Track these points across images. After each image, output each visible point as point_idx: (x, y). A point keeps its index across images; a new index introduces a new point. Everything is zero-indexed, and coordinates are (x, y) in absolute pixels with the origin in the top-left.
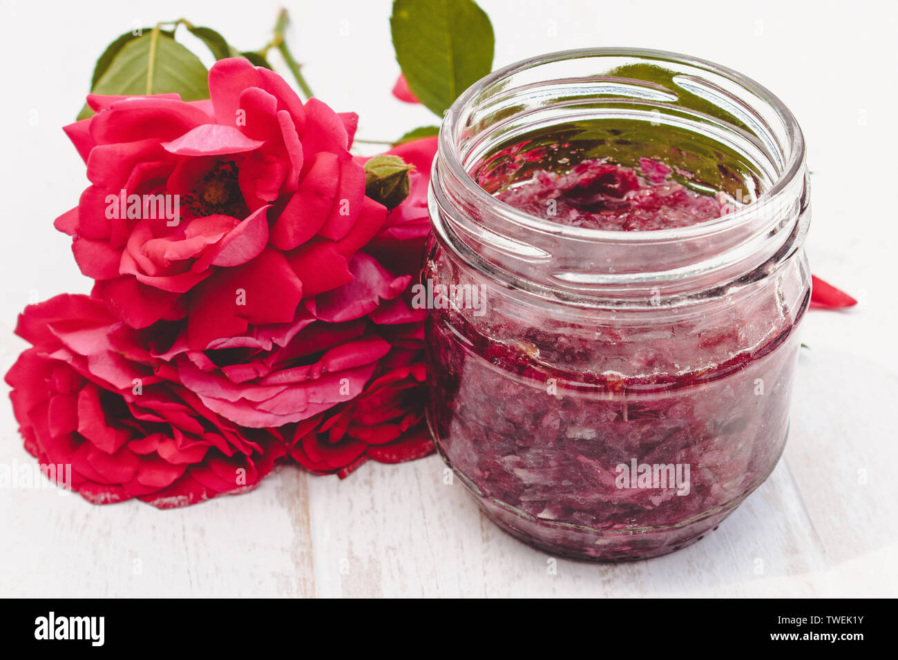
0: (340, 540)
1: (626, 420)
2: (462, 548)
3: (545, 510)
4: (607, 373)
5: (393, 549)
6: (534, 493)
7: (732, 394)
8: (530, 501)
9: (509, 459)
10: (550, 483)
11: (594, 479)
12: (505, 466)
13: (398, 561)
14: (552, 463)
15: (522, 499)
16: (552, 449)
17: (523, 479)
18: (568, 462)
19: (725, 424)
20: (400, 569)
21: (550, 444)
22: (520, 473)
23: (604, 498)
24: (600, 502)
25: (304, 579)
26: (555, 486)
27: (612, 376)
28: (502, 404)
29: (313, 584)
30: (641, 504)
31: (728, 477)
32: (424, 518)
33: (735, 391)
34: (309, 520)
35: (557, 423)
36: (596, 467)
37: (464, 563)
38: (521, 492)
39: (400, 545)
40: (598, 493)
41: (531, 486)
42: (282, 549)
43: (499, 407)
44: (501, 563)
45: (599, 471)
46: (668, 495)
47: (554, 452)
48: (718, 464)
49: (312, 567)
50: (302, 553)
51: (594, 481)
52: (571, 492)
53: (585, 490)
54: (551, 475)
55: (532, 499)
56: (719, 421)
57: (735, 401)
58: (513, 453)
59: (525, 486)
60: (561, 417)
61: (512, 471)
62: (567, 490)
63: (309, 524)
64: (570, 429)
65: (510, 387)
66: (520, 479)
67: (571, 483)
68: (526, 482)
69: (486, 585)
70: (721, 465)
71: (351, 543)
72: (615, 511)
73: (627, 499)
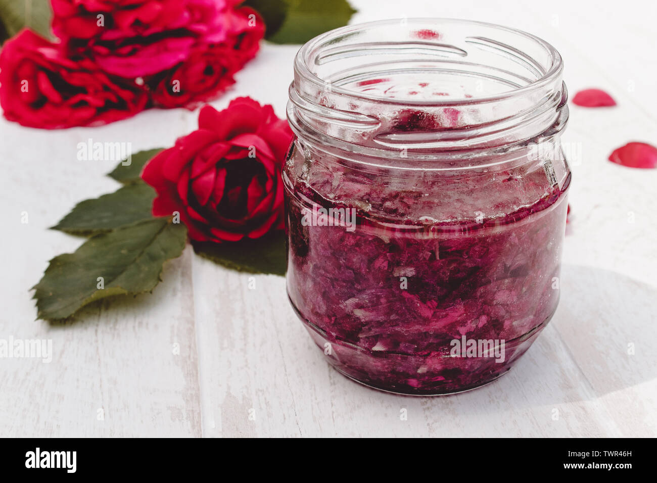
0: (220, 385)
1: (438, 258)
2: (315, 389)
3: (378, 344)
4: (422, 218)
5: (261, 391)
6: (370, 330)
7: (517, 241)
8: (366, 337)
9: (351, 301)
10: (381, 318)
11: (415, 312)
12: (347, 309)
13: (265, 399)
14: (383, 301)
15: (361, 336)
16: (382, 288)
17: (361, 317)
18: (395, 298)
19: (512, 268)
20: (267, 403)
21: (381, 284)
22: (359, 313)
23: (422, 329)
24: (420, 333)
25: (192, 411)
26: (385, 321)
27: (427, 220)
28: (344, 254)
29: (199, 414)
30: (451, 334)
31: (516, 316)
32: (286, 371)
33: (519, 239)
34: (197, 373)
35: (385, 264)
36: (416, 301)
37: (316, 399)
38: (360, 331)
39: (267, 388)
40: (418, 325)
41: (367, 323)
42: (176, 392)
43: (342, 258)
44: (345, 398)
45: (418, 305)
46: (471, 327)
47: (384, 290)
48: (508, 303)
49: (199, 402)
50: (191, 394)
51: (415, 314)
52: (397, 325)
53: (407, 323)
54: (382, 312)
55: (368, 335)
56: (508, 263)
57: (519, 248)
58: (354, 296)
59: (363, 324)
60: (389, 258)
61: (352, 312)
62: (395, 323)
63: (197, 376)
64: (396, 270)
65: (350, 239)
66: (358, 318)
67: (397, 317)
68: (363, 321)
69: (333, 412)
70: (510, 304)
71: (229, 388)
72: (431, 341)
73: (440, 329)
